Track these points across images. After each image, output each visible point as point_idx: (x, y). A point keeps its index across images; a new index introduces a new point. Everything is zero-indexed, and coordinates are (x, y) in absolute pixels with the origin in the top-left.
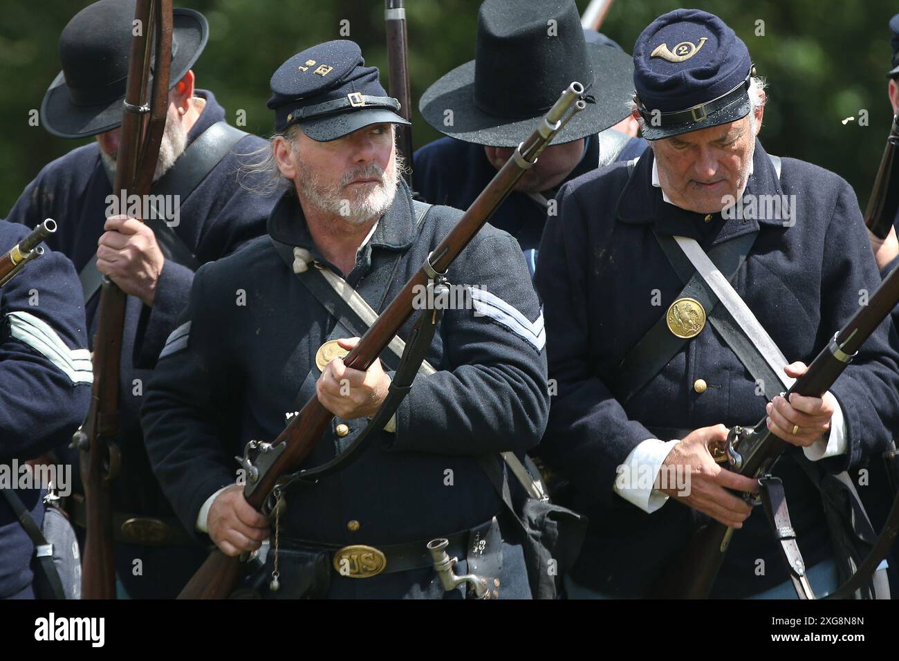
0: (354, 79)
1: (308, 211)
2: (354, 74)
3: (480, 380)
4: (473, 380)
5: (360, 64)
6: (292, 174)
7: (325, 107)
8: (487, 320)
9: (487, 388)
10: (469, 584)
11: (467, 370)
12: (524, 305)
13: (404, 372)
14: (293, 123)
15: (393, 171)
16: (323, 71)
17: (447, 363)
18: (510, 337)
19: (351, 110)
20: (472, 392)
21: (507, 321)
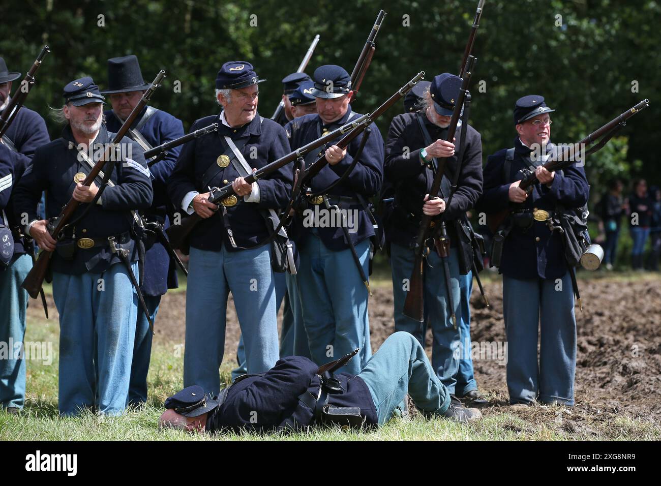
0: (90, 88)
1: (73, 130)
2: (89, 87)
3: (128, 187)
4: (126, 187)
5: (93, 84)
6: (69, 118)
7: (79, 96)
8: (131, 168)
9: (130, 189)
10: (120, 251)
11: (124, 185)
12: (142, 164)
13: (103, 185)
14: (69, 101)
15: (100, 119)
16: (80, 85)
17: (119, 182)
18: (139, 174)
19: (87, 98)
20: (126, 191)
21: (138, 168)
